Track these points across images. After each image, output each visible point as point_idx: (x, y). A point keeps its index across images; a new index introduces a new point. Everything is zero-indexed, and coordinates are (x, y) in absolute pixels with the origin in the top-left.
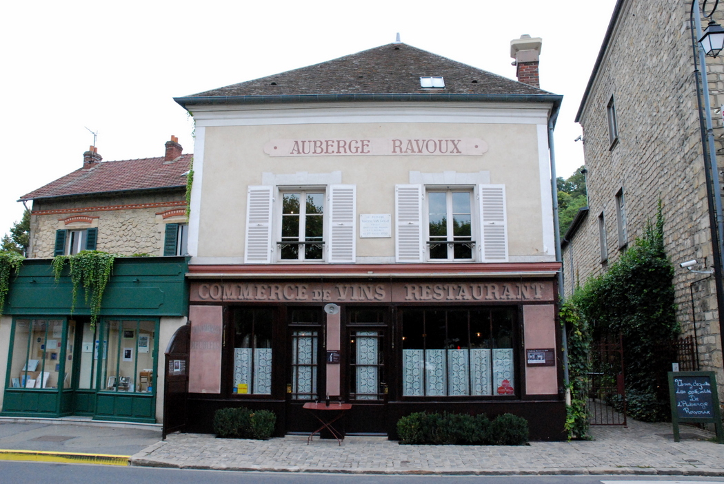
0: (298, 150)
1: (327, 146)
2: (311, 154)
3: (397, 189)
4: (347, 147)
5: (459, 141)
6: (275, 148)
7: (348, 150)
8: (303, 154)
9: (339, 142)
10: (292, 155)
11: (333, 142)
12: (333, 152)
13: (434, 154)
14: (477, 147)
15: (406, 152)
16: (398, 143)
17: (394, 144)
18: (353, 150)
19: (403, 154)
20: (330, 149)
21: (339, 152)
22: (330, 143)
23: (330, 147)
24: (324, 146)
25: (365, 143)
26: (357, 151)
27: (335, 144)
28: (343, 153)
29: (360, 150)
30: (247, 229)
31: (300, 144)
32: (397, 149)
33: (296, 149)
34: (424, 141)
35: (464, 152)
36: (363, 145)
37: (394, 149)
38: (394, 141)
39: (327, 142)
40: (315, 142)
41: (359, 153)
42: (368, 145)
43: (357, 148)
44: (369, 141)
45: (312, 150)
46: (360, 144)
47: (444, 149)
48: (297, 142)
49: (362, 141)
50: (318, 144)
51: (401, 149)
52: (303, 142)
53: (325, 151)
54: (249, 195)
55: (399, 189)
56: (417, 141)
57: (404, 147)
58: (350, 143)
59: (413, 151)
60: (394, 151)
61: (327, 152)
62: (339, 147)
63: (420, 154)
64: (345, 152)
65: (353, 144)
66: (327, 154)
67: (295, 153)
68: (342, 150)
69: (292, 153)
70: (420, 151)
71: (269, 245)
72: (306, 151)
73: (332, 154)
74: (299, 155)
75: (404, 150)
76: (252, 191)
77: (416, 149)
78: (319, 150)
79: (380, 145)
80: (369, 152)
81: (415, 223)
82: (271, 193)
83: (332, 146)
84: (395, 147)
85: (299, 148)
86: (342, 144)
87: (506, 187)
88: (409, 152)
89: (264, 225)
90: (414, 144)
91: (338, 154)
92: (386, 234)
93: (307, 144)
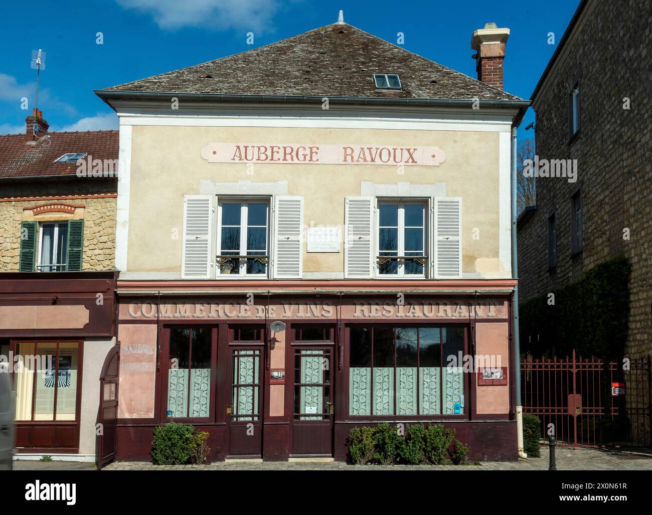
0: (240, 155)
1: (273, 152)
2: (254, 161)
3: (347, 201)
4: (294, 154)
5: (415, 149)
6: (215, 153)
7: (295, 158)
8: (245, 161)
9: (285, 148)
10: (233, 161)
11: (279, 148)
12: (279, 159)
13: (387, 163)
14: (434, 156)
15: (358, 161)
16: (349, 151)
17: (346, 151)
18: (301, 157)
19: (355, 163)
20: (276, 156)
21: (285, 159)
22: (275, 149)
23: (275, 154)
24: (269, 152)
25: (314, 150)
26: (305, 159)
27: (282, 150)
28: (289, 161)
29: (308, 158)
30: (184, 242)
31: (243, 150)
32: (349, 158)
33: (238, 154)
34: (377, 149)
35: (419, 163)
36: (311, 153)
37: (345, 158)
38: (345, 149)
39: (272, 148)
40: (259, 148)
41: (307, 162)
42: (317, 153)
43: (305, 156)
44: (318, 149)
45: (256, 157)
46: (308, 152)
47: (398, 159)
48: (238, 147)
49: (311, 148)
50: (263, 150)
51: (352, 158)
52: (246, 147)
53: (270, 157)
54: (185, 205)
55: (350, 201)
56: (370, 149)
57: (356, 155)
58: (298, 150)
59: (365, 160)
60: (345, 160)
61: (272, 159)
62: (285, 154)
63: (373, 163)
64: (292, 159)
65: (301, 152)
66: (272, 162)
67: (237, 159)
68: (288, 157)
69: (233, 159)
70: (373, 160)
71: (209, 259)
72: (249, 157)
73: (278, 162)
74: (241, 162)
75: (355, 158)
76: (188, 200)
77: (368, 158)
78: (263, 157)
79: (330, 154)
80: (317, 160)
81: (366, 238)
82: (210, 202)
83: (278, 152)
84: (346, 155)
85: (242, 154)
86: (288, 151)
87: (463, 200)
88: (361, 161)
89: (203, 237)
90: (367, 152)
91: (285, 162)
92: (335, 248)
93: (250, 150)
